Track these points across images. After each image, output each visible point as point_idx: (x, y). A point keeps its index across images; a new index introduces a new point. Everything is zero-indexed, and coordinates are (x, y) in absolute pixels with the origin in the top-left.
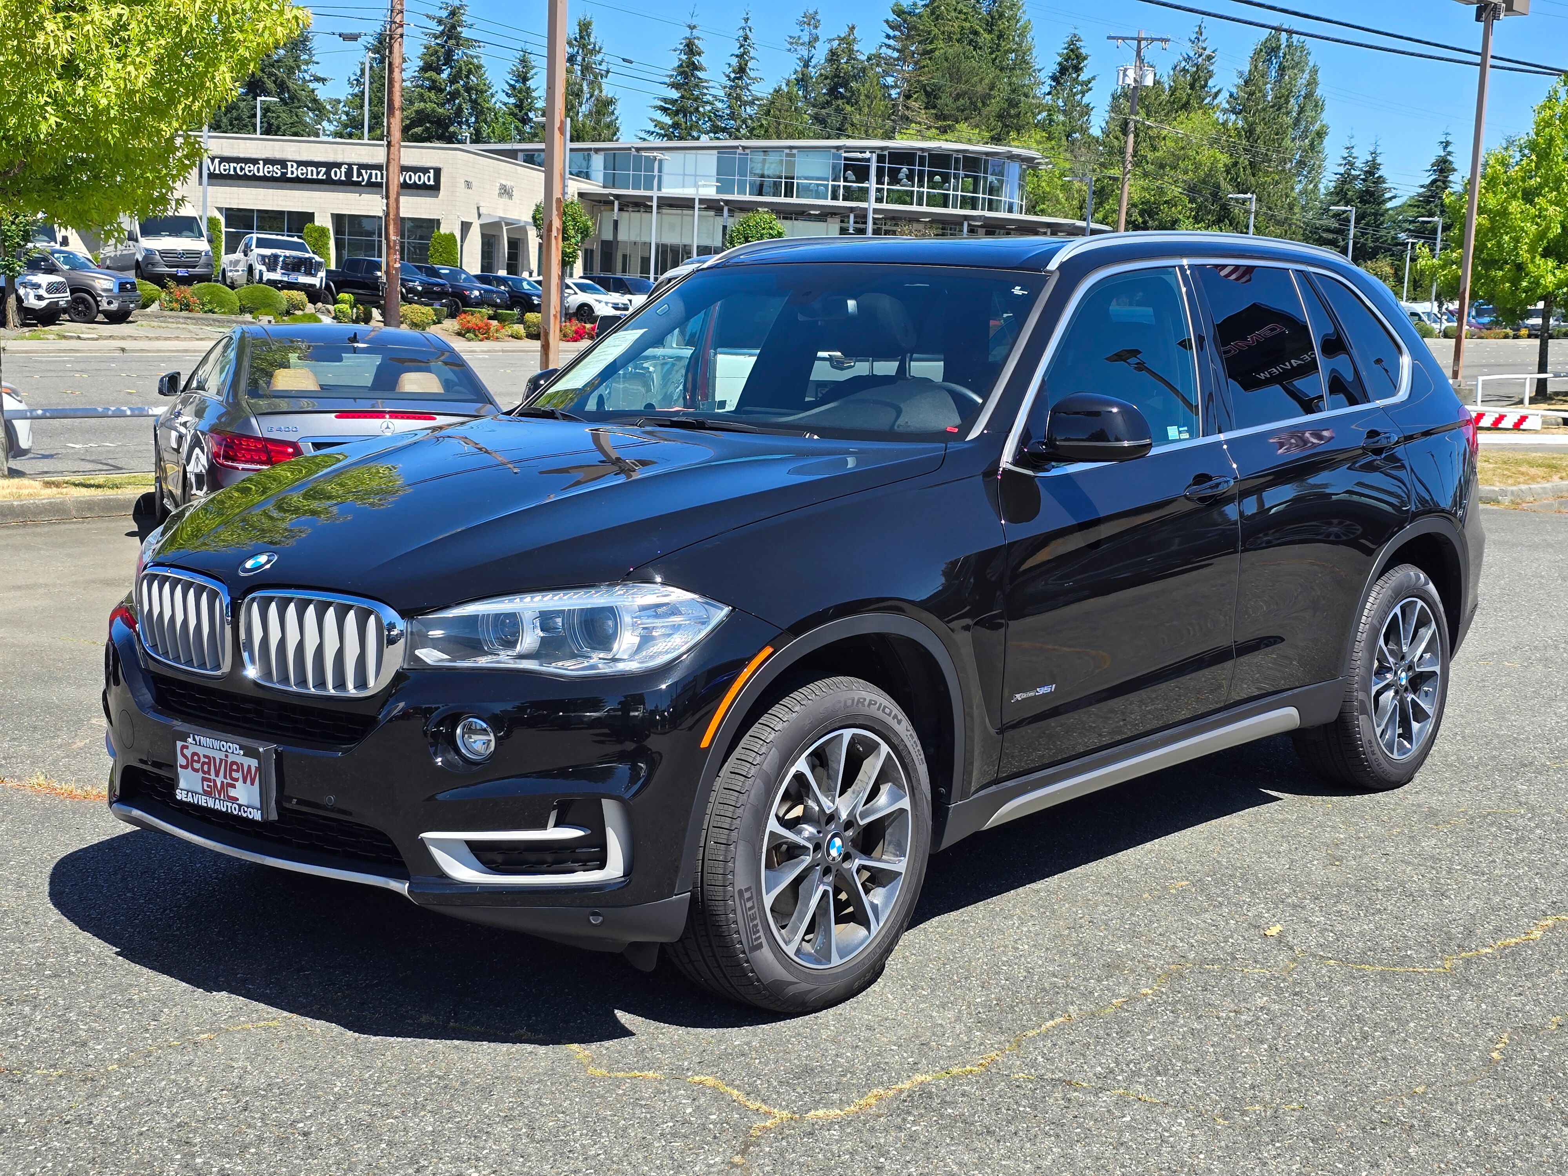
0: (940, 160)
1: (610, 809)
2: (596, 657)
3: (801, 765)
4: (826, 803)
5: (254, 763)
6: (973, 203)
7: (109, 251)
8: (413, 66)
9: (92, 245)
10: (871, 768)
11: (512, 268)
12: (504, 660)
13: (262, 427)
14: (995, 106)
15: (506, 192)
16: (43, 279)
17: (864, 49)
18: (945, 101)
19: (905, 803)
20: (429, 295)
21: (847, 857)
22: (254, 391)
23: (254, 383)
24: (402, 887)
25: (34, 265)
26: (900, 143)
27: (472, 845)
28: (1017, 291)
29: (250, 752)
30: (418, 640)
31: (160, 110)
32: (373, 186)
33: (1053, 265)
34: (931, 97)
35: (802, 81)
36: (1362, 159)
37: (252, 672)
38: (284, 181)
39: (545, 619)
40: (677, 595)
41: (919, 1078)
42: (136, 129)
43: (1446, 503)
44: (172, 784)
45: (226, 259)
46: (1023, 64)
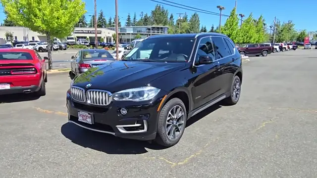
0: (158, 28)
1: (144, 121)
2: (141, 98)
3: (170, 113)
4: (173, 117)
5: (90, 116)
6: (162, 33)
7: (64, 41)
8: (97, 19)
9: (61, 41)
10: (179, 110)
11: (110, 42)
12: (127, 99)
13: (85, 63)
14: (164, 22)
15: (109, 33)
16: (56, 45)
17: (148, 16)
18: (158, 21)
19: (183, 114)
20: (101, 45)
21: (176, 123)
22: (84, 58)
23: (83, 57)
24: (114, 134)
25: (55, 44)
26: (154, 26)
27: (124, 127)
28: (191, 41)
29: (89, 114)
30: (114, 97)
31: (69, 23)
32: (94, 33)
33: (196, 37)
34: (156, 21)
35: (142, 19)
36: (204, 27)
37: (89, 102)
38: (83, 33)
39: (133, 93)
40: (153, 88)
41: (192, 156)
42: (67, 26)
43: (239, 66)
44: (78, 118)
45: (77, 42)
46: (167, 17)
